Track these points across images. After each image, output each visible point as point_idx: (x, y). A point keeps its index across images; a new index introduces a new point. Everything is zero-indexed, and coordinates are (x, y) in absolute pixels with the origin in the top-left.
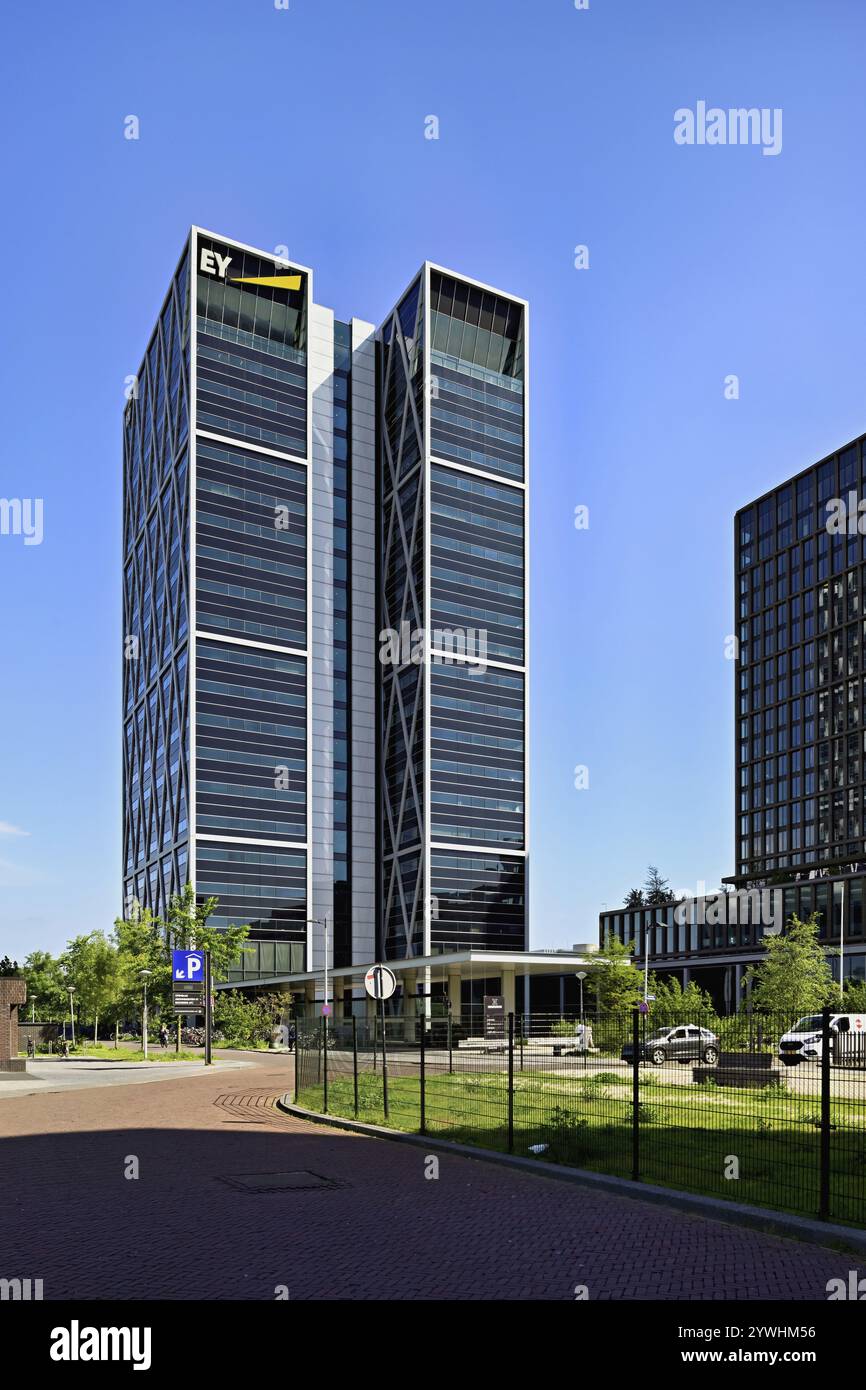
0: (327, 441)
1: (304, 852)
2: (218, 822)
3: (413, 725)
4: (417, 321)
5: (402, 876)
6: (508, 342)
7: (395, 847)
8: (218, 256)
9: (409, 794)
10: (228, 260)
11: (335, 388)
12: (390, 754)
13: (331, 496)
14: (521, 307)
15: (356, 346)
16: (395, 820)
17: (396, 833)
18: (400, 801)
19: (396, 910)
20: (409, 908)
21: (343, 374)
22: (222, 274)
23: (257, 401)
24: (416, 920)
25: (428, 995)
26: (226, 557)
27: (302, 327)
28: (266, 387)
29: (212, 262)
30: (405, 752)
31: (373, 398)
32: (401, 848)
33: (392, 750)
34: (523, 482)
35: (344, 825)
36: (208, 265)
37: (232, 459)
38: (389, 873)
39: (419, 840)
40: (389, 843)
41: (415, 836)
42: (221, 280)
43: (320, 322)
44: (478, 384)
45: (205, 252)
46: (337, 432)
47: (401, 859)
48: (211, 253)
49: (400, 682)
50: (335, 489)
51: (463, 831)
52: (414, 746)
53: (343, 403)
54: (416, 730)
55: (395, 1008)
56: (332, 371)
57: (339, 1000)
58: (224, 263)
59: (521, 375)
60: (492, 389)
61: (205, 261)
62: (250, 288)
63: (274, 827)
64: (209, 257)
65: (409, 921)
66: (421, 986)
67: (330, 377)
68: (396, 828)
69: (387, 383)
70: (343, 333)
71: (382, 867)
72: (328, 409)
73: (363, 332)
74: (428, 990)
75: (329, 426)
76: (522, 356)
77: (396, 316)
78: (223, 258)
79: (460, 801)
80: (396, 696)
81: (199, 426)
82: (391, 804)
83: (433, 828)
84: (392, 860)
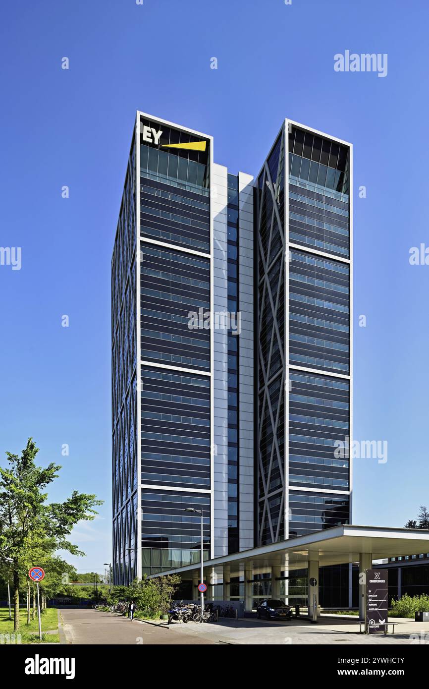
0: (224, 247)
1: (209, 495)
2: (156, 477)
3: (278, 415)
4: (280, 160)
5: (270, 509)
6: (339, 173)
7: (266, 492)
8: (154, 130)
9: (275, 458)
10: (160, 133)
11: (228, 215)
12: (263, 437)
13: (226, 281)
14: (348, 147)
15: (241, 190)
16: (266, 476)
17: (266, 484)
18: (269, 464)
19: (266, 530)
20: (275, 528)
21: (233, 206)
22: (156, 142)
23: (179, 220)
24: (279, 535)
25: (287, 578)
26: (160, 316)
27: (207, 176)
28: (184, 211)
29: (150, 135)
30: (272, 433)
31: (252, 221)
32: (270, 492)
33: (264, 433)
34: (349, 259)
35: (234, 480)
36: (148, 137)
37: (163, 255)
38: (262, 509)
39: (281, 486)
40: (262, 490)
41: (278, 484)
42: (156, 146)
43: (218, 174)
44: (319, 197)
45: (146, 128)
46: (229, 242)
47: (269, 499)
48: (149, 129)
49: (269, 391)
50: (228, 277)
51: (309, 479)
52: (278, 428)
53: (233, 224)
54: (279, 418)
55: (266, 590)
56: (227, 204)
57: (227, 583)
58: (158, 135)
59: (347, 192)
60: (329, 201)
61: (145, 134)
62: (175, 151)
63: (189, 480)
64: (148, 132)
65: (275, 536)
66: (283, 573)
67: (225, 208)
68: (266, 481)
69: (261, 210)
70: (233, 181)
71: (258, 505)
72: (224, 228)
73: (246, 180)
74: (287, 575)
75: (224, 238)
76: (348, 180)
77: (267, 168)
78: (157, 132)
79: (308, 460)
80: (267, 400)
81: (142, 235)
82: (264, 467)
83: (290, 477)
84: (264, 500)
